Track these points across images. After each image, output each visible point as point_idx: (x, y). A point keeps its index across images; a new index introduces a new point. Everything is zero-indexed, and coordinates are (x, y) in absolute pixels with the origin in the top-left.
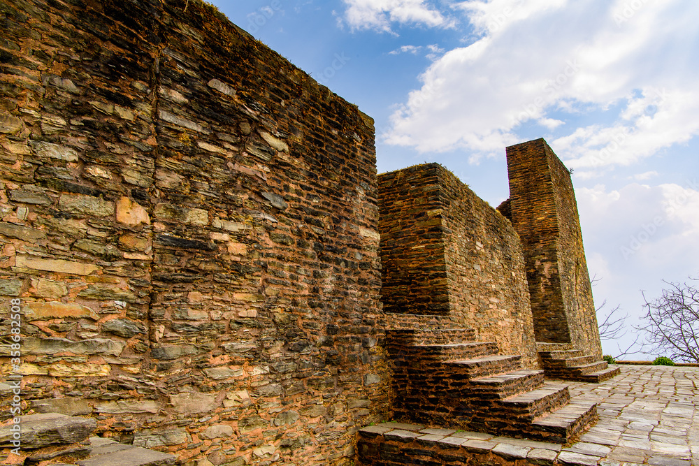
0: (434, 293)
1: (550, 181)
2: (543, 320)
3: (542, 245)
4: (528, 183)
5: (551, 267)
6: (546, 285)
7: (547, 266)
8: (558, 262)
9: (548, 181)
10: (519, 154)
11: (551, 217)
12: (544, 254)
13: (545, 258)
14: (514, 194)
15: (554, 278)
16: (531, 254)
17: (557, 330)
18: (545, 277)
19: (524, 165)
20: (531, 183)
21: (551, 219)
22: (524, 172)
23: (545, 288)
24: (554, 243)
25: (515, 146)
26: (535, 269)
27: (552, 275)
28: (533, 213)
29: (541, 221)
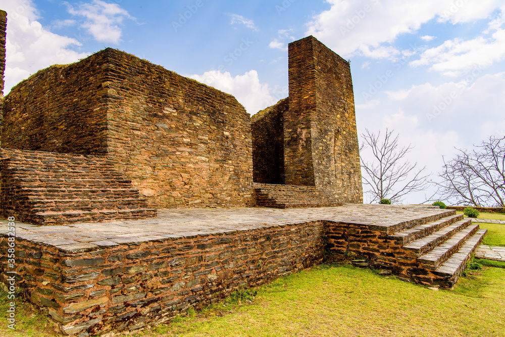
0: (102, 140)
1: (314, 69)
2: (300, 171)
3: (302, 117)
4: (300, 71)
5: (306, 133)
6: (303, 146)
7: (304, 132)
8: (311, 129)
9: (312, 69)
10: (296, 48)
11: (312, 96)
12: (303, 124)
13: (304, 126)
14: (291, 80)
15: (308, 140)
16: (295, 123)
17: (308, 177)
18: (303, 140)
19: (298, 57)
20: (302, 71)
21: (312, 98)
22: (299, 63)
23: (302, 148)
24: (309, 115)
25: (294, 42)
26: (297, 134)
27: (306, 139)
28: (301, 93)
29: (306, 99)
